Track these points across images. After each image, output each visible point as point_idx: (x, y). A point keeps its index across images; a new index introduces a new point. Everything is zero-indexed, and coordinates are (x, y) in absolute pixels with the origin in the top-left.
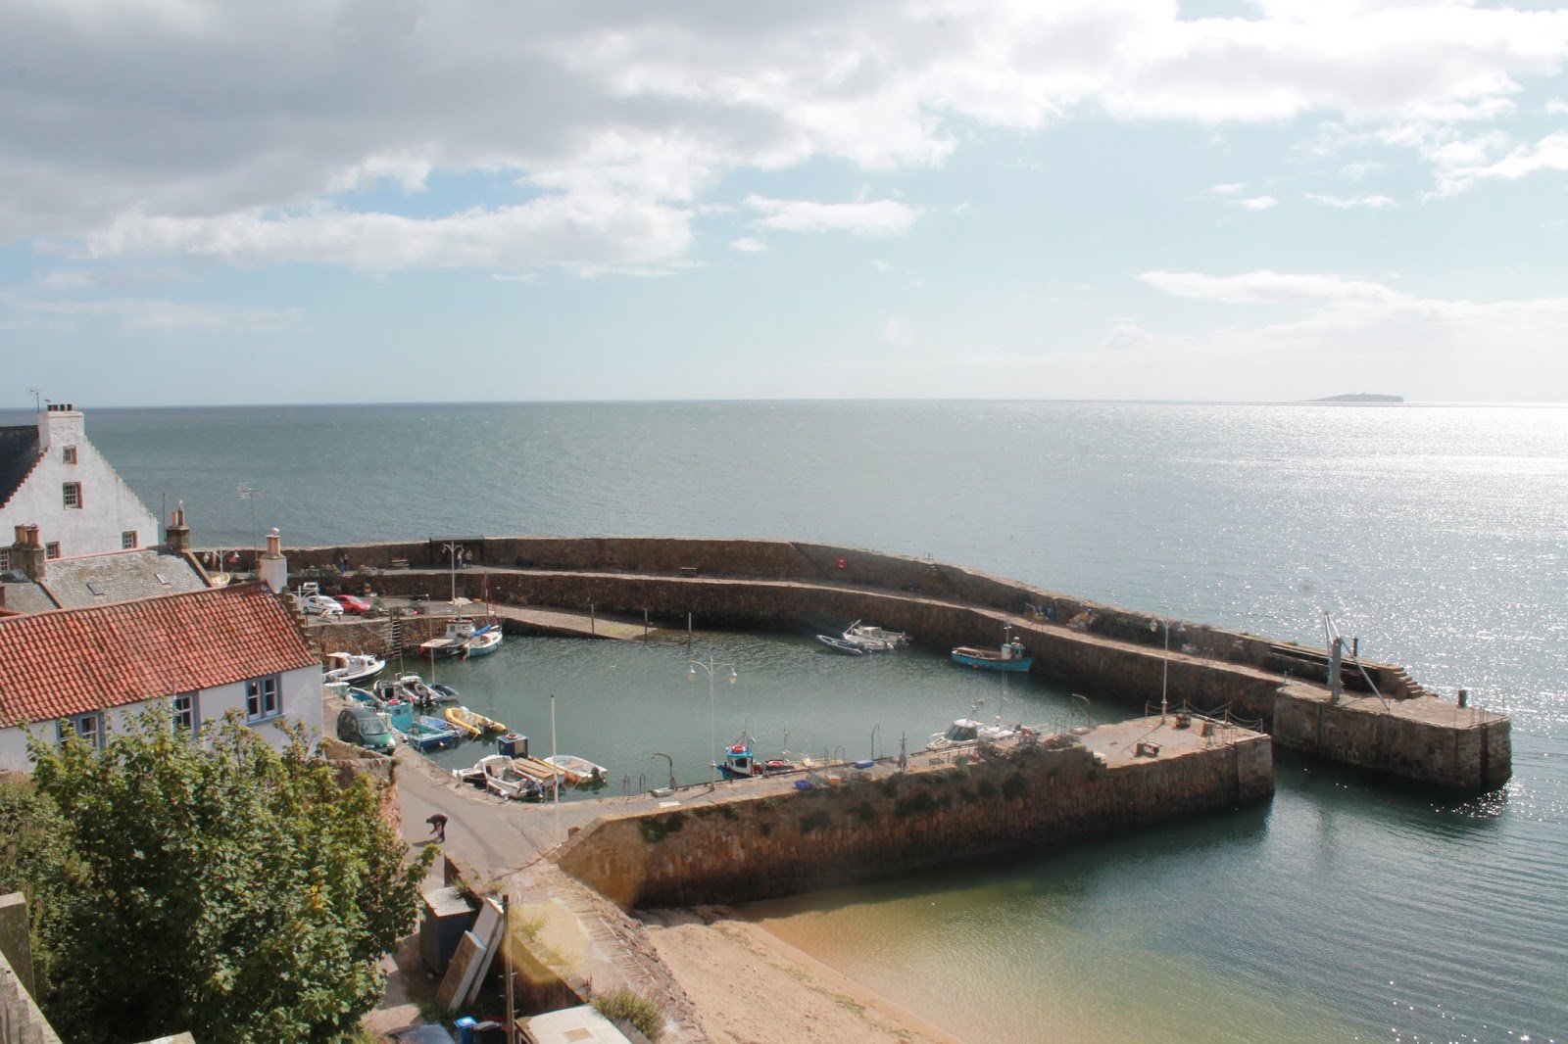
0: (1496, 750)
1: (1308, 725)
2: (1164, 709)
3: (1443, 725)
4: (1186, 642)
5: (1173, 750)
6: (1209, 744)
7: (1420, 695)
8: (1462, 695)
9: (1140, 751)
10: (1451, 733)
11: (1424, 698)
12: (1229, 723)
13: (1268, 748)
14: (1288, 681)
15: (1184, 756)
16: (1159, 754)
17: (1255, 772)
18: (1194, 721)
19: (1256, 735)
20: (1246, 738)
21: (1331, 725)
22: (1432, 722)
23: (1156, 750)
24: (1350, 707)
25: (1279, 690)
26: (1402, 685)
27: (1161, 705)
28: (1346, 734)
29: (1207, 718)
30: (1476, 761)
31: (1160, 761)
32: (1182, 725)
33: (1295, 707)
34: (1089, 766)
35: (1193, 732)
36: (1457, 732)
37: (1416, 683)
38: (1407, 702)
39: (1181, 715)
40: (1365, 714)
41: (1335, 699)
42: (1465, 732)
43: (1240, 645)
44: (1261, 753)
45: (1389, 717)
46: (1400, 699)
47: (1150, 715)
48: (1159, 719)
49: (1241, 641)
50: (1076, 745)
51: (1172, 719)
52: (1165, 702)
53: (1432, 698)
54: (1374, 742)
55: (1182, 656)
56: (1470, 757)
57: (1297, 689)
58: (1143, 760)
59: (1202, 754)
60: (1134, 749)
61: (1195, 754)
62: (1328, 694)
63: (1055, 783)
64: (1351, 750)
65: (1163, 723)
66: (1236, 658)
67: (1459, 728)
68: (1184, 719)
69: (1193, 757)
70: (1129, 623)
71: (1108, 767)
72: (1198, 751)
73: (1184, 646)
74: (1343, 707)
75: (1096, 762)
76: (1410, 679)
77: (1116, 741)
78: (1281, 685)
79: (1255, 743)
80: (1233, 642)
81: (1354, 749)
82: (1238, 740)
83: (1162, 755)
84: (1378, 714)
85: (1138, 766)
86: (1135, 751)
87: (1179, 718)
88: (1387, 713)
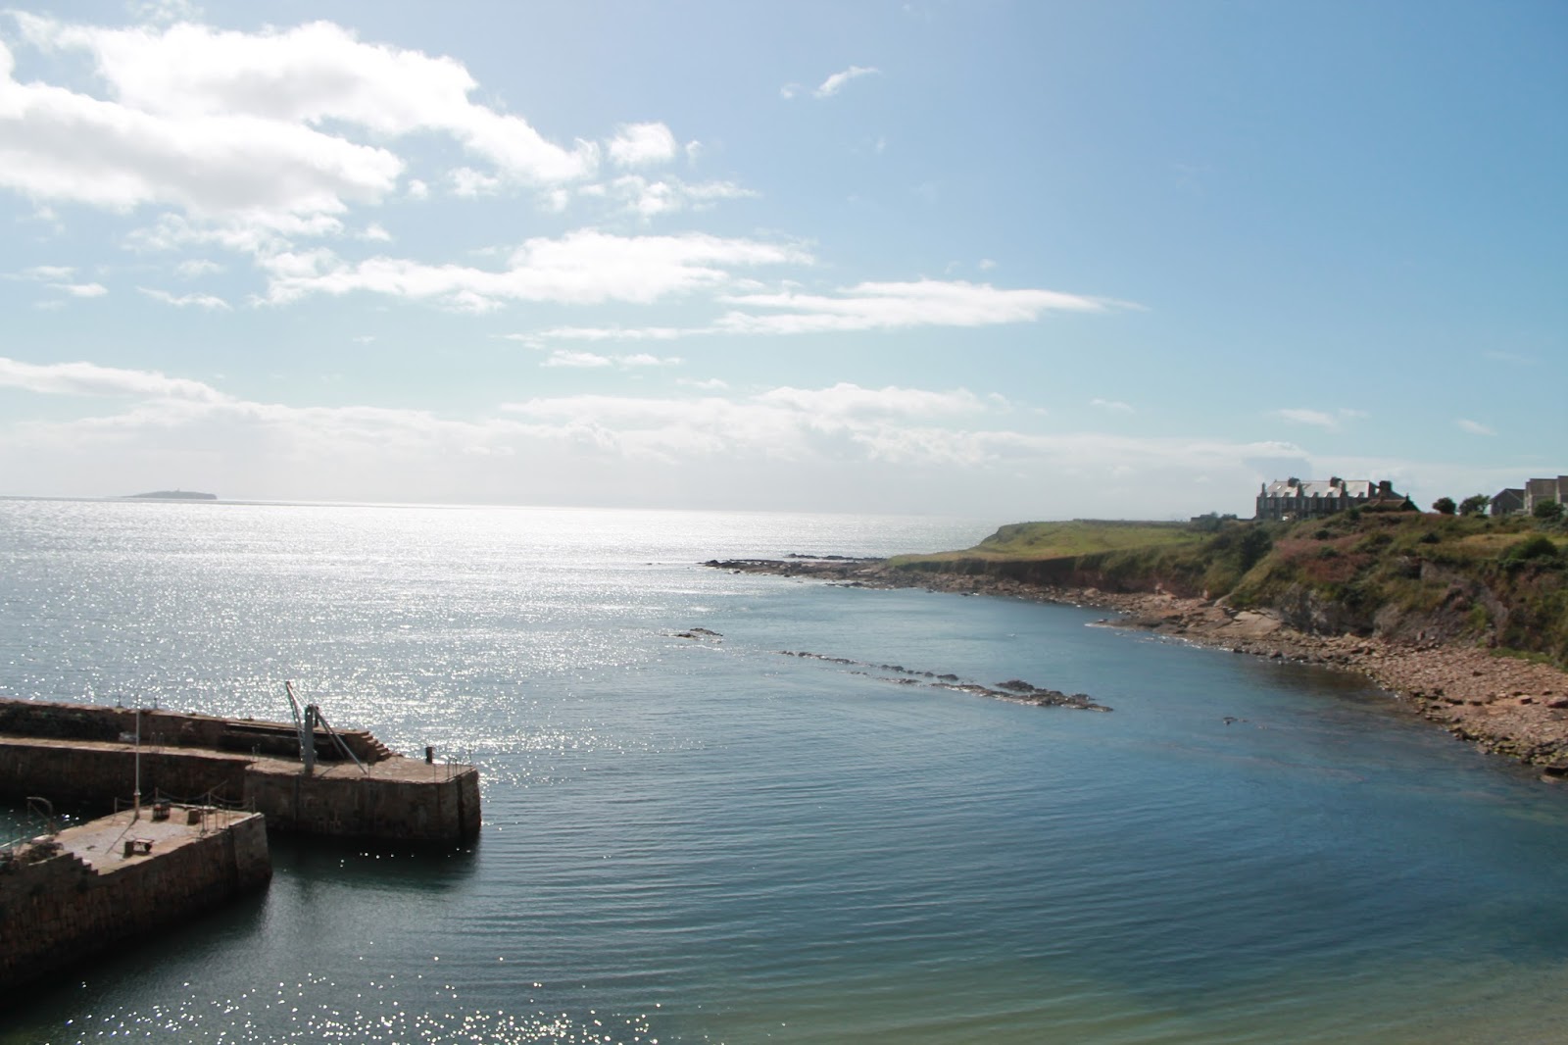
0: (468, 800)
1: (284, 801)
2: (138, 801)
3: (424, 782)
4: (123, 731)
5: (165, 843)
6: (204, 831)
7: (389, 756)
8: (429, 752)
9: (129, 850)
10: (433, 788)
11: (392, 759)
12: (212, 808)
13: (262, 828)
14: (256, 759)
15: (180, 848)
16: (152, 850)
17: (252, 856)
18: (173, 810)
19: (248, 816)
20: (241, 820)
21: (309, 797)
22: (413, 780)
23: (148, 846)
24: (328, 775)
25: (248, 768)
26: (373, 747)
27: (133, 798)
28: (326, 803)
29: (185, 806)
30: (455, 813)
31: (156, 858)
32: (161, 817)
33: (269, 783)
34: (78, 875)
35: (175, 822)
36: (438, 786)
37: (382, 745)
38: (379, 764)
39: (158, 806)
40: (346, 780)
41: (309, 770)
42: (446, 785)
43: (190, 726)
44: (256, 834)
45: (370, 780)
46: (372, 763)
47: (119, 810)
48: (131, 813)
49: (190, 723)
50: (60, 853)
51: (148, 812)
52: (138, 793)
53: (400, 759)
54: (356, 808)
55: (122, 746)
56: (450, 811)
57: (265, 765)
58: (136, 860)
59: (199, 843)
60: (122, 849)
61: (192, 844)
62: (301, 766)
63: (39, 903)
64: (333, 820)
65: (137, 817)
66: (185, 741)
67: (440, 781)
68: (162, 810)
69: (189, 848)
70: (49, 716)
71: (100, 873)
72: (194, 841)
73: (122, 734)
74: (321, 776)
75: (87, 869)
76: (377, 742)
77: (92, 844)
78: (250, 763)
79: (250, 823)
80: (182, 725)
81: (336, 818)
82: (233, 823)
83: (156, 851)
84: (358, 779)
85: (132, 867)
86: (123, 851)
87: (156, 810)
88: (366, 776)
